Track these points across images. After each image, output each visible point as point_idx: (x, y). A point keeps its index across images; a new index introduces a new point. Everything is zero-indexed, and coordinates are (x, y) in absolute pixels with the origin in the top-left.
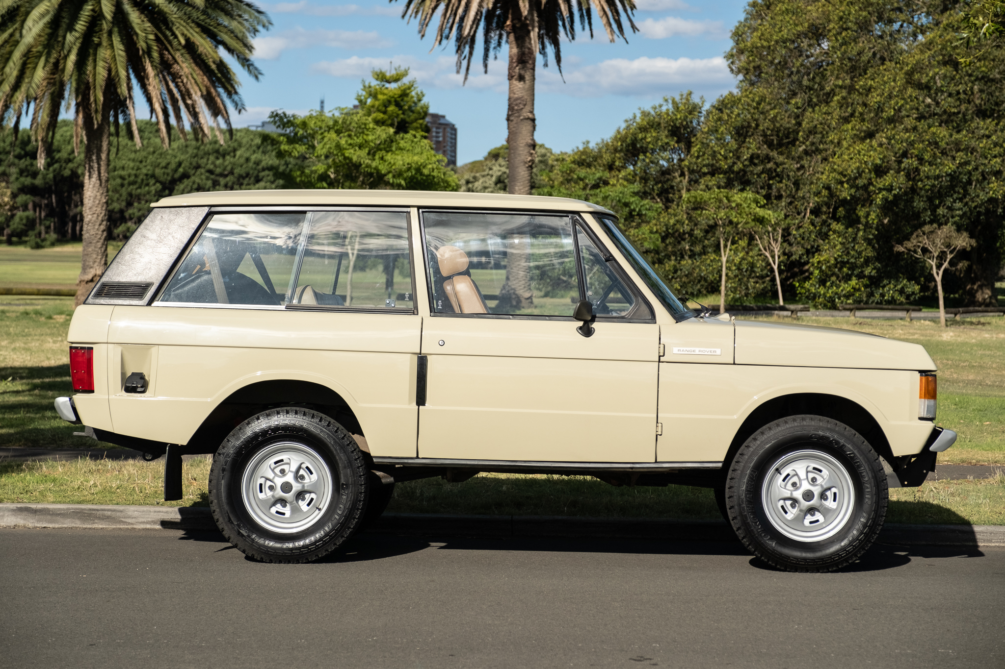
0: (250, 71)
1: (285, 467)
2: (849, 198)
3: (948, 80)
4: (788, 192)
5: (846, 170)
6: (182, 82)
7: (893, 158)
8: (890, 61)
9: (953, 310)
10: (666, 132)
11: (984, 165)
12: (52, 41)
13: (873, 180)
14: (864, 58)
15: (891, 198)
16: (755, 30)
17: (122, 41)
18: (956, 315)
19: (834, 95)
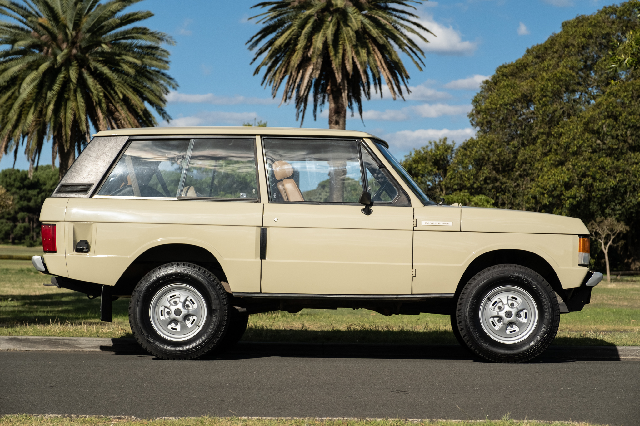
0: (164, 117)
1: (177, 300)
2: (548, 204)
3: (611, 127)
4: (509, 201)
5: (546, 186)
6: (121, 123)
7: (576, 178)
8: (574, 116)
9: (616, 273)
10: (431, 163)
11: (635, 181)
12: (39, 97)
13: (564, 192)
14: (557, 114)
15: (575, 203)
16: (488, 98)
17: (83, 96)
18: (617, 276)
19: (538, 138)
